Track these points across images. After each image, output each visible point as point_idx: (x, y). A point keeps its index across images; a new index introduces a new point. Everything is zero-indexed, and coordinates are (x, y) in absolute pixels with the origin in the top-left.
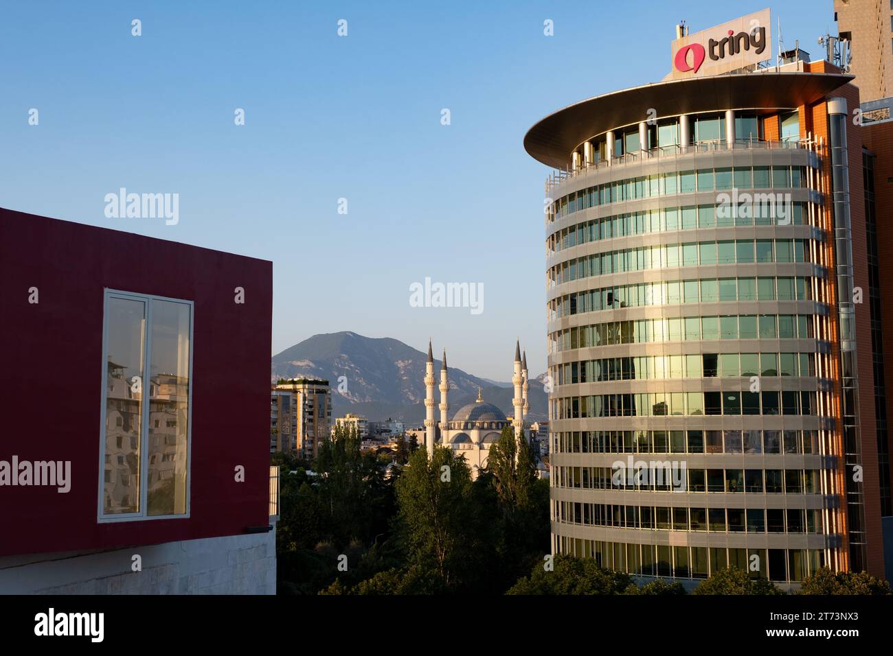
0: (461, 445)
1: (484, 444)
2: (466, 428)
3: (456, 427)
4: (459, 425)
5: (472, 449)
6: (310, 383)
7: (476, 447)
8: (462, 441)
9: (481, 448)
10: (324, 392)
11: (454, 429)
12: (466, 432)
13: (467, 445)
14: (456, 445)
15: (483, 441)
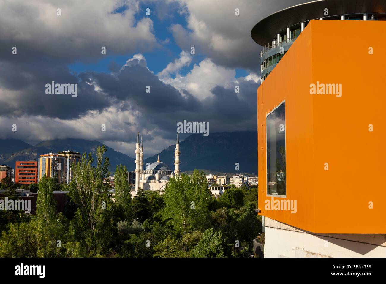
0: (151, 181)
1: (161, 180)
2: (153, 173)
3: (148, 173)
4: (150, 172)
5: (156, 183)
6: (72, 153)
7: (158, 182)
8: (152, 179)
9: (160, 182)
10: (79, 158)
11: (147, 174)
12: (153, 175)
13: (153, 181)
14: (148, 181)
15: (160, 179)
